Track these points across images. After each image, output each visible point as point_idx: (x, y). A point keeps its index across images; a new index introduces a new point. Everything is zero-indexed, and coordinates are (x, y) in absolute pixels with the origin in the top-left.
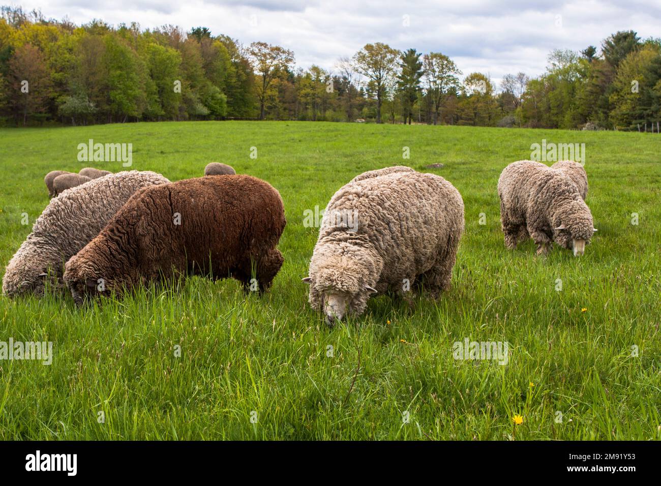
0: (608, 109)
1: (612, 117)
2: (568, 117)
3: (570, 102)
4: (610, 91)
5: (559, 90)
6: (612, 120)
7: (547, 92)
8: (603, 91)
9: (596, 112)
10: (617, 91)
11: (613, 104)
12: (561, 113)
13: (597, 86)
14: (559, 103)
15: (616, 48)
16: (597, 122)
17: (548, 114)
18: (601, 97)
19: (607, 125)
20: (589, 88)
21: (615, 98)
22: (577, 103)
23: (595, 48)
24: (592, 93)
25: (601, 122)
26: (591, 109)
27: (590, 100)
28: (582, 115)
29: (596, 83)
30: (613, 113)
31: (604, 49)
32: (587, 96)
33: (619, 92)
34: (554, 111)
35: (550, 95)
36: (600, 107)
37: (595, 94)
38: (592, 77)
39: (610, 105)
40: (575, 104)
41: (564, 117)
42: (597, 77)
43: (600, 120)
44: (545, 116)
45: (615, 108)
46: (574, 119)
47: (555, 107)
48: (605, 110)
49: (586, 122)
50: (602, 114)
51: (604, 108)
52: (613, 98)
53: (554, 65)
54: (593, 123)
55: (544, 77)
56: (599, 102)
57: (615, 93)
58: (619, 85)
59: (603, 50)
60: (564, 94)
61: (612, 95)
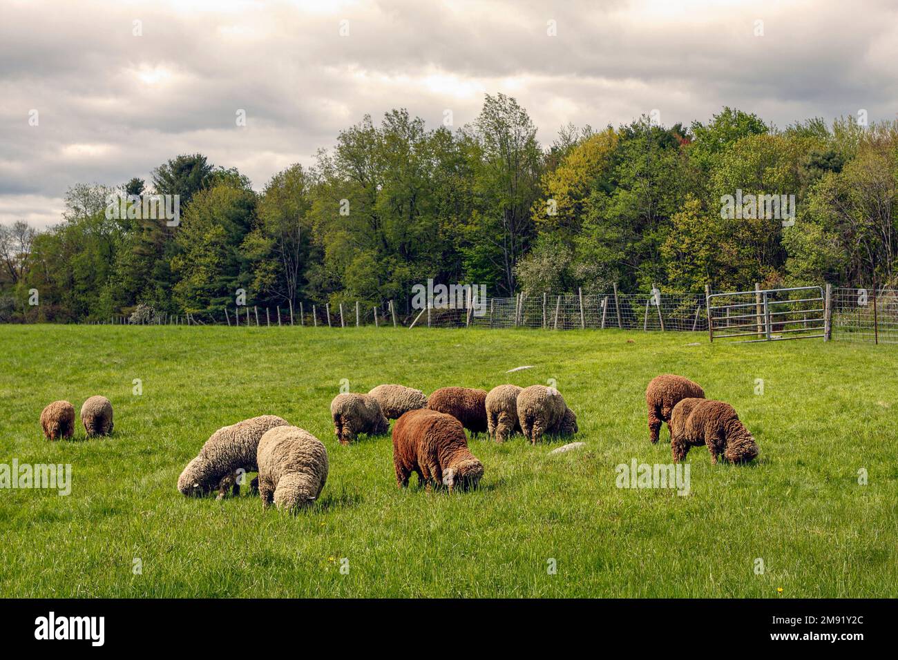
0: (170, 280)
1: (178, 295)
2: (105, 294)
3: (107, 272)
4: (171, 252)
5: (87, 251)
6: (178, 299)
7: (68, 256)
8: (159, 253)
9: (152, 286)
10: (183, 252)
11: (177, 272)
12: (92, 288)
13: (152, 244)
14: (88, 273)
15: (177, 183)
16: (154, 302)
17: (70, 292)
18: (157, 262)
19: (170, 306)
20: (137, 249)
21: (181, 262)
22: (119, 272)
23: (142, 182)
24: (143, 255)
25: (161, 302)
26: (143, 282)
27: (141, 268)
28: (127, 291)
29: (149, 240)
30: (178, 288)
31: (157, 184)
32: (135, 261)
33: (185, 254)
34: (81, 286)
35: (74, 260)
36: (157, 278)
37: (147, 258)
38: (142, 230)
39: (173, 275)
40: (115, 274)
41: (98, 296)
42: (149, 230)
43: (158, 300)
44: (66, 295)
45: (181, 279)
46: (116, 300)
47: (81, 279)
48: (166, 283)
49: (136, 304)
50: (161, 290)
51: (164, 279)
52: (176, 263)
53: (77, 209)
54: (147, 305)
55: (60, 229)
56: (155, 271)
57: (179, 254)
58: (186, 243)
59: (156, 186)
60: (96, 258)
61: (175, 258)
